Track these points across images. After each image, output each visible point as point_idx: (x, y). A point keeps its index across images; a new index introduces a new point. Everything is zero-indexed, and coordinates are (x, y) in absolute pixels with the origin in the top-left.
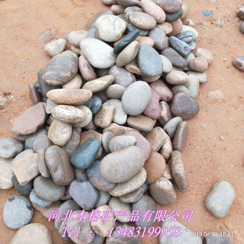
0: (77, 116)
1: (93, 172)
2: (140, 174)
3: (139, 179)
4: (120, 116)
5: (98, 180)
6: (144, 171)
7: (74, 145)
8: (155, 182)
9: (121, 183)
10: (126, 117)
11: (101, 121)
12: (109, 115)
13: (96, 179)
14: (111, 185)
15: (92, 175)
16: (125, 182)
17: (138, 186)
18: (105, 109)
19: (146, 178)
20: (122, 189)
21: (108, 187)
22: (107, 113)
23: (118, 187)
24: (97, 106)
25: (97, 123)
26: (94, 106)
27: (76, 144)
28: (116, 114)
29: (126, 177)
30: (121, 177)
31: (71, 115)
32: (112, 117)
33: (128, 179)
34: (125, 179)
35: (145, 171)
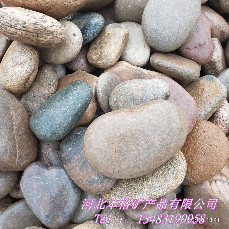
0: (45, 25)
1: (71, 150)
2: (172, 163)
3: (170, 175)
4: (136, 49)
5: (81, 168)
6: (181, 159)
7: (44, 94)
8: (201, 183)
9: (129, 180)
10: (147, 52)
11: (100, 53)
12: (116, 43)
13: (76, 166)
14: (106, 181)
15: (68, 155)
16: (139, 178)
17: (168, 190)
18: (109, 34)
19: (185, 175)
20: (130, 193)
21: (99, 186)
22: (112, 40)
23: (121, 187)
24: (94, 25)
25: (92, 58)
26: (89, 25)
27: (47, 92)
28: (130, 46)
29: (143, 169)
30: (130, 167)
31: (30, 22)
32: (120, 47)
33: (144, 174)
34: (139, 173)
35: (184, 158)
